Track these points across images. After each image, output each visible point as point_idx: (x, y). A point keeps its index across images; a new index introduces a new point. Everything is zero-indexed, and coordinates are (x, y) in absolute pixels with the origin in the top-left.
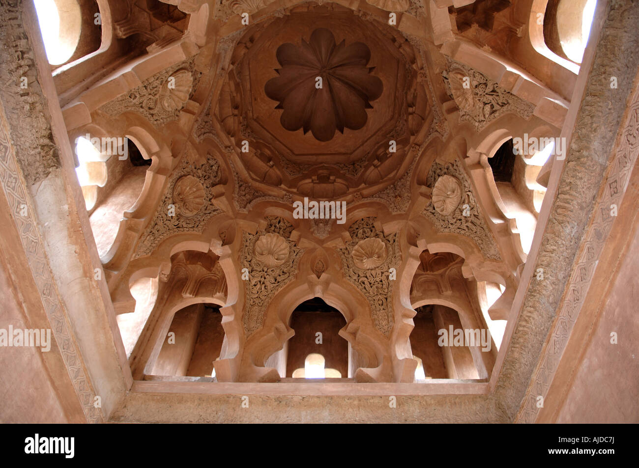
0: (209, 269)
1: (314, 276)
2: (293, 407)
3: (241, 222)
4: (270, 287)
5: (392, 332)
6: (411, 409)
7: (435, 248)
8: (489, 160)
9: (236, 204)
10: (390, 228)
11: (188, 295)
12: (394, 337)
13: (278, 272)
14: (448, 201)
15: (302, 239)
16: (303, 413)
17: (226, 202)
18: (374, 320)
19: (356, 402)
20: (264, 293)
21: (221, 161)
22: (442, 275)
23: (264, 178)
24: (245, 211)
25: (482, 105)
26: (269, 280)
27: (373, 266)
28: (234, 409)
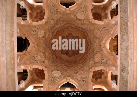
0: (34, 17)
1: (36, 44)
2: (10, 39)
3: (48, 26)
4: (33, 33)
5: (26, 64)
6: (10, 72)
7: (46, 73)
8: (69, 82)
9: (51, 25)
10: (46, 62)
11: (30, 12)
12: (25, 65)
13: (36, 35)
14: (56, 74)
15: (43, 41)
16: (8, 42)
17: (53, 23)
18: (27, 59)
19: (12, 56)
20: (32, 31)
21: (60, 23)
22: (34, 75)
23: (53, 32)
24: (49, 28)
25: (79, 78)
26: (35, 32)
27: (39, 58)
28: (9, 22)
